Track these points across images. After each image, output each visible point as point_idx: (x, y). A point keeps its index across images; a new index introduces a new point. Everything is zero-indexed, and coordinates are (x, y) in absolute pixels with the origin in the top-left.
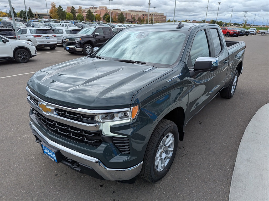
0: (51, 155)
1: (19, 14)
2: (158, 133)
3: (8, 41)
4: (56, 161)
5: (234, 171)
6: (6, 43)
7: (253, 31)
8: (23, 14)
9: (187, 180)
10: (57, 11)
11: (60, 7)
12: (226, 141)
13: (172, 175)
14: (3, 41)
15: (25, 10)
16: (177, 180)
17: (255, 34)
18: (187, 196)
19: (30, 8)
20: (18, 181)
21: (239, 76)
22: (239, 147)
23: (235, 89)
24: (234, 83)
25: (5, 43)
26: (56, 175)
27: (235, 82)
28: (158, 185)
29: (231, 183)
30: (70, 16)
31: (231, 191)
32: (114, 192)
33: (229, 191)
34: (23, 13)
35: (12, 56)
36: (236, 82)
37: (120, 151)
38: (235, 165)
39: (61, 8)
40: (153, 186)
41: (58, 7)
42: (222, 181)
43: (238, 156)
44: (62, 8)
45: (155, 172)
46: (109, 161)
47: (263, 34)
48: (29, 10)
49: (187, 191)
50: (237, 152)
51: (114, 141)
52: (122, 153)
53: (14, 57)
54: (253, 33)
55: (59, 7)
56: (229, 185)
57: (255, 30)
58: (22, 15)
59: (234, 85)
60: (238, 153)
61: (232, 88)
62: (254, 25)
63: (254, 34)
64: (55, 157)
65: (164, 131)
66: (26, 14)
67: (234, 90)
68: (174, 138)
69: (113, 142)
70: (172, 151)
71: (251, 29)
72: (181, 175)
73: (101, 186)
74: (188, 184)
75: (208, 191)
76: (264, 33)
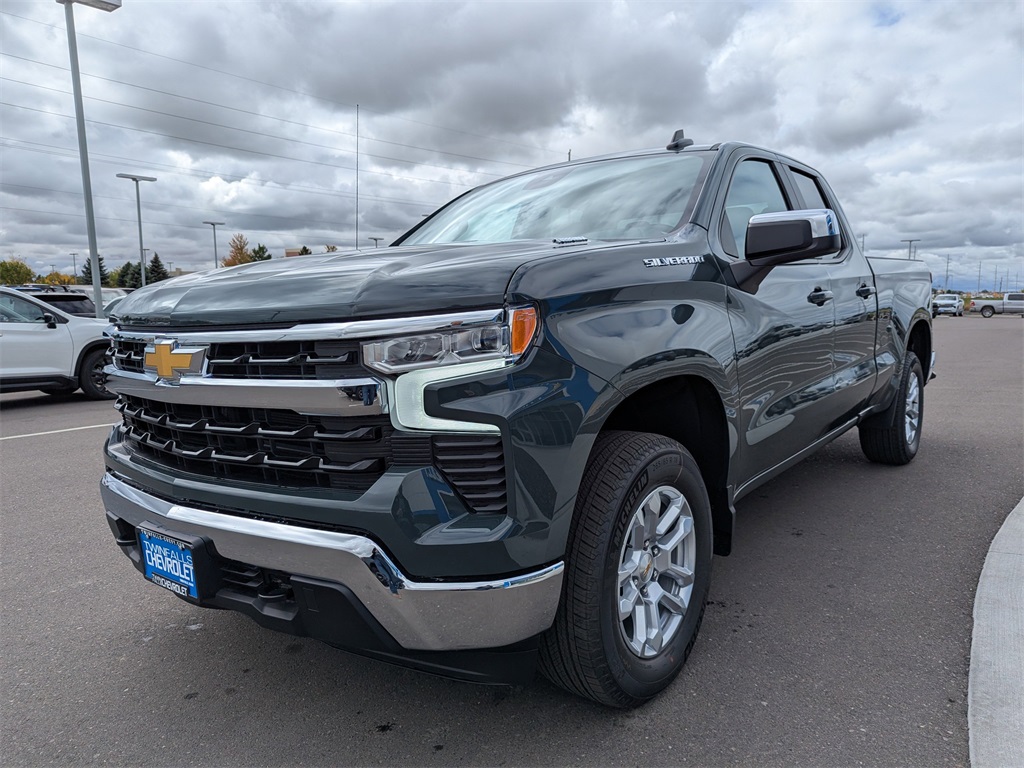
0: (173, 572)
1: (117, 277)
2: (621, 463)
3: (65, 321)
4: (194, 595)
5: (971, 674)
6: (55, 327)
7: (952, 305)
8: (130, 276)
9: (765, 704)
11: (262, 250)
12: (913, 581)
13: (696, 691)
14: (47, 319)
15: (139, 264)
16: (722, 707)
17: (960, 315)
18: (774, 759)
19: (156, 255)
20: (19, 720)
21: (925, 384)
22: (976, 600)
23: (918, 429)
24: (911, 406)
25: (52, 326)
26: (189, 697)
27: (914, 402)
28: (637, 721)
29: (966, 713)
31: (975, 739)
32: (439, 748)
33: (967, 741)
34: (131, 271)
35: (72, 375)
36: (917, 401)
37: (464, 501)
38: (972, 654)
39: (264, 253)
40: (614, 725)
41: (254, 251)
42: (923, 707)
43: (979, 625)
44: (267, 254)
45: (625, 652)
46: (418, 542)
47: (988, 314)
48: (152, 262)
49: (771, 742)
50: (970, 615)
51: (440, 458)
52: (476, 512)
53: (80, 379)
54: (953, 310)
55: (257, 249)
56: (962, 720)
57: (955, 299)
58: (128, 279)
59: (914, 413)
60: (974, 616)
61: (907, 426)
62: (949, 292)
63: (954, 315)
64: (188, 575)
65: (647, 460)
66: (140, 274)
67: (914, 432)
68: (691, 518)
69: (435, 462)
70: (687, 580)
71: (943, 298)
72: (738, 687)
73: (384, 729)
74: (773, 717)
75: (867, 742)
76: (991, 307)
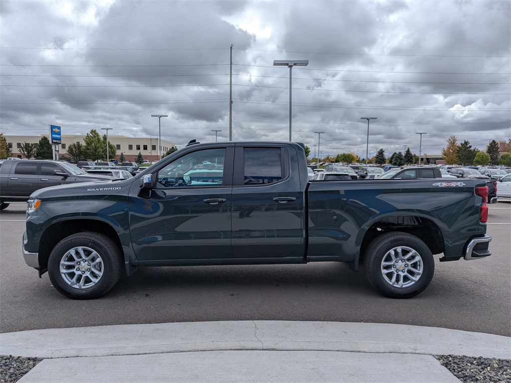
1: (389, 159)
10: (458, 150)
11: (466, 143)
15: (400, 153)
30: (483, 157)
34: (396, 156)
39: (467, 145)
41: (461, 144)
44: (469, 145)
48: (406, 152)
55: (463, 143)
58: (394, 159)
